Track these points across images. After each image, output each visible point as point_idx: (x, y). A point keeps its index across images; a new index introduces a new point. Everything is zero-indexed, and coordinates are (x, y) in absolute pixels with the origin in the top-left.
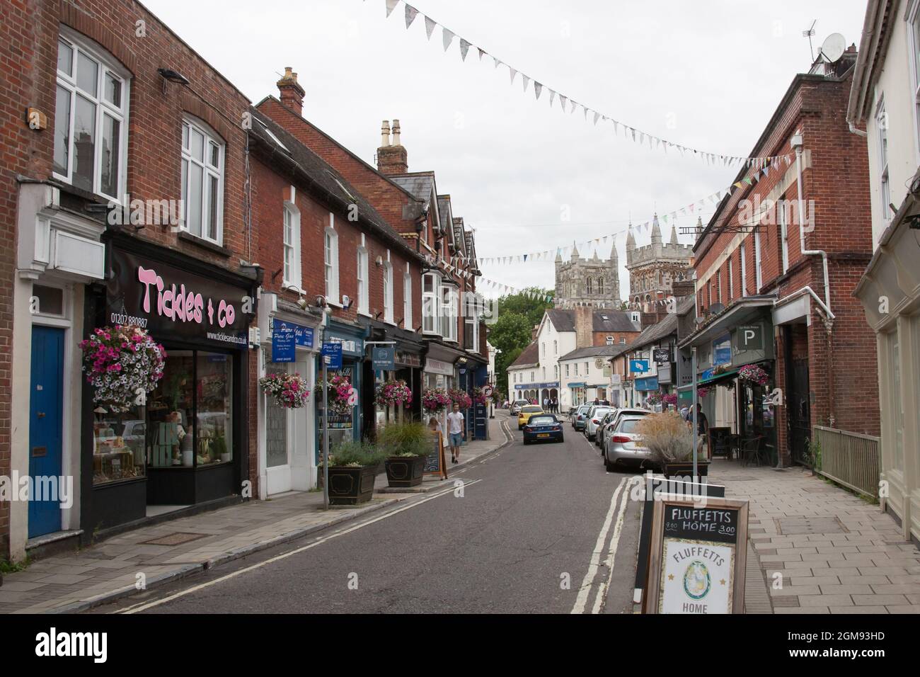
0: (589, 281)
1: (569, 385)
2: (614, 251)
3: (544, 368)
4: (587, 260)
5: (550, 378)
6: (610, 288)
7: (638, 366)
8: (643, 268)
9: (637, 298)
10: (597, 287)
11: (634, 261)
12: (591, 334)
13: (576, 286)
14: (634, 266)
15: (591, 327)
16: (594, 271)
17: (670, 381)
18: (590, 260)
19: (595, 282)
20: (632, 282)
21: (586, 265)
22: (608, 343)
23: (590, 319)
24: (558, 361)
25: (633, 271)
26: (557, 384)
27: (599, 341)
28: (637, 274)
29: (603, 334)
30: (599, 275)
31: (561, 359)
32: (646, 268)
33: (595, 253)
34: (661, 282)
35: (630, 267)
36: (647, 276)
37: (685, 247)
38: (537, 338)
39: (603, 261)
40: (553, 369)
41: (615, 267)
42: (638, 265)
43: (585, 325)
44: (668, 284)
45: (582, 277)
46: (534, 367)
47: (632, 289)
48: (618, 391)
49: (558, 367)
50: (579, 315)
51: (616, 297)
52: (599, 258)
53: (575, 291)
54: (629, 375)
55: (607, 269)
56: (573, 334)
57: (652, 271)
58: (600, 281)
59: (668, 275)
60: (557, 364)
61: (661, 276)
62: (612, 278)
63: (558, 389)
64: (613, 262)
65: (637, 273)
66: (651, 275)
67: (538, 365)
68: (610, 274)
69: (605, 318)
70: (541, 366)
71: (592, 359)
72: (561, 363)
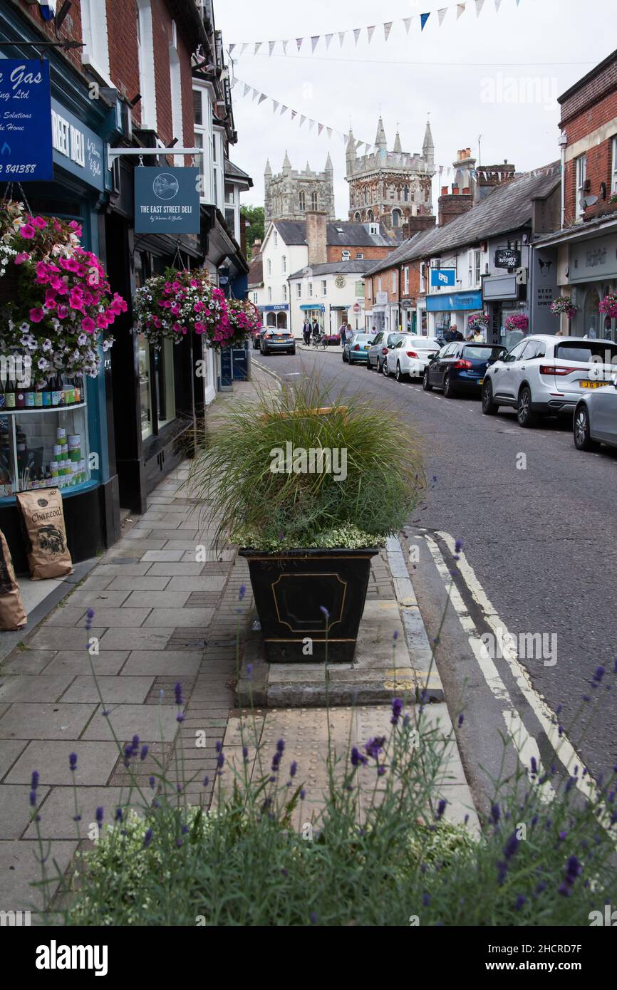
0: (302, 196)
1: (301, 307)
2: (329, 163)
3: (270, 288)
4: (299, 173)
5: (277, 300)
6: (324, 203)
7: (442, 277)
8: (365, 180)
9: (358, 214)
10: (310, 203)
11: (355, 172)
12: (325, 248)
13: (288, 201)
14: (355, 177)
15: (324, 241)
16: (307, 184)
17: (515, 296)
18: (303, 172)
19: (308, 197)
20: (352, 196)
21: (298, 177)
22: (344, 259)
23: (324, 231)
24: (288, 280)
25: (353, 183)
26: (287, 307)
27: (334, 256)
28: (358, 187)
29: (338, 248)
30: (313, 190)
31: (291, 278)
32: (368, 180)
33: (308, 165)
34: (385, 195)
35: (350, 179)
36: (369, 189)
37: (412, 156)
38: (261, 253)
39: (317, 174)
40: (282, 289)
41: (330, 180)
42: (358, 177)
43: (317, 237)
44: (392, 197)
45: (294, 191)
46: (257, 287)
47: (352, 203)
48: (383, 313)
49: (288, 287)
50: (311, 226)
51: (331, 214)
52: (312, 170)
53: (287, 207)
54: (406, 292)
55: (322, 183)
56: (304, 248)
57: (376, 182)
58: (314, 196)
59: (392, 187)
60: (286, 283)
61: (385, 189)
62: (326, 192)
63: (288, 313)
64: (328, 174)
65: (358, 185)
66: (374, 187)
67: (263, 285)
68: (324, 188)
69: (340, 230)
70: (266, 286)
71: (331, 276)
72: (291, 281)
